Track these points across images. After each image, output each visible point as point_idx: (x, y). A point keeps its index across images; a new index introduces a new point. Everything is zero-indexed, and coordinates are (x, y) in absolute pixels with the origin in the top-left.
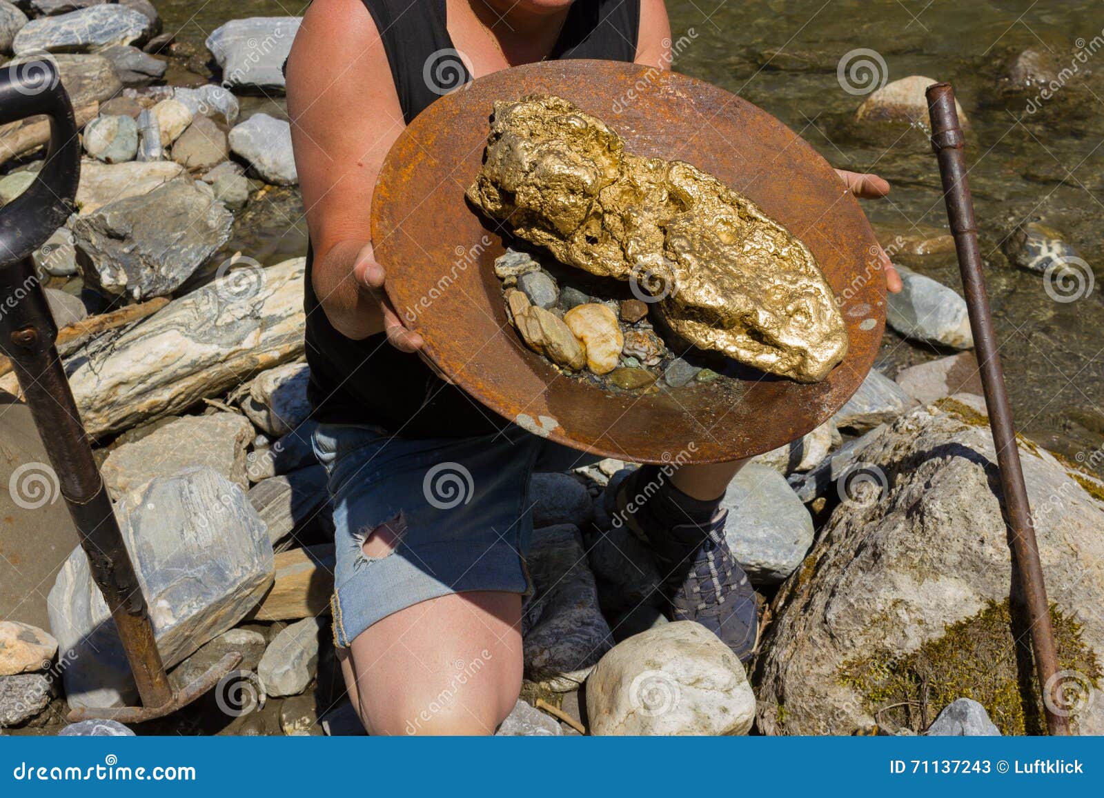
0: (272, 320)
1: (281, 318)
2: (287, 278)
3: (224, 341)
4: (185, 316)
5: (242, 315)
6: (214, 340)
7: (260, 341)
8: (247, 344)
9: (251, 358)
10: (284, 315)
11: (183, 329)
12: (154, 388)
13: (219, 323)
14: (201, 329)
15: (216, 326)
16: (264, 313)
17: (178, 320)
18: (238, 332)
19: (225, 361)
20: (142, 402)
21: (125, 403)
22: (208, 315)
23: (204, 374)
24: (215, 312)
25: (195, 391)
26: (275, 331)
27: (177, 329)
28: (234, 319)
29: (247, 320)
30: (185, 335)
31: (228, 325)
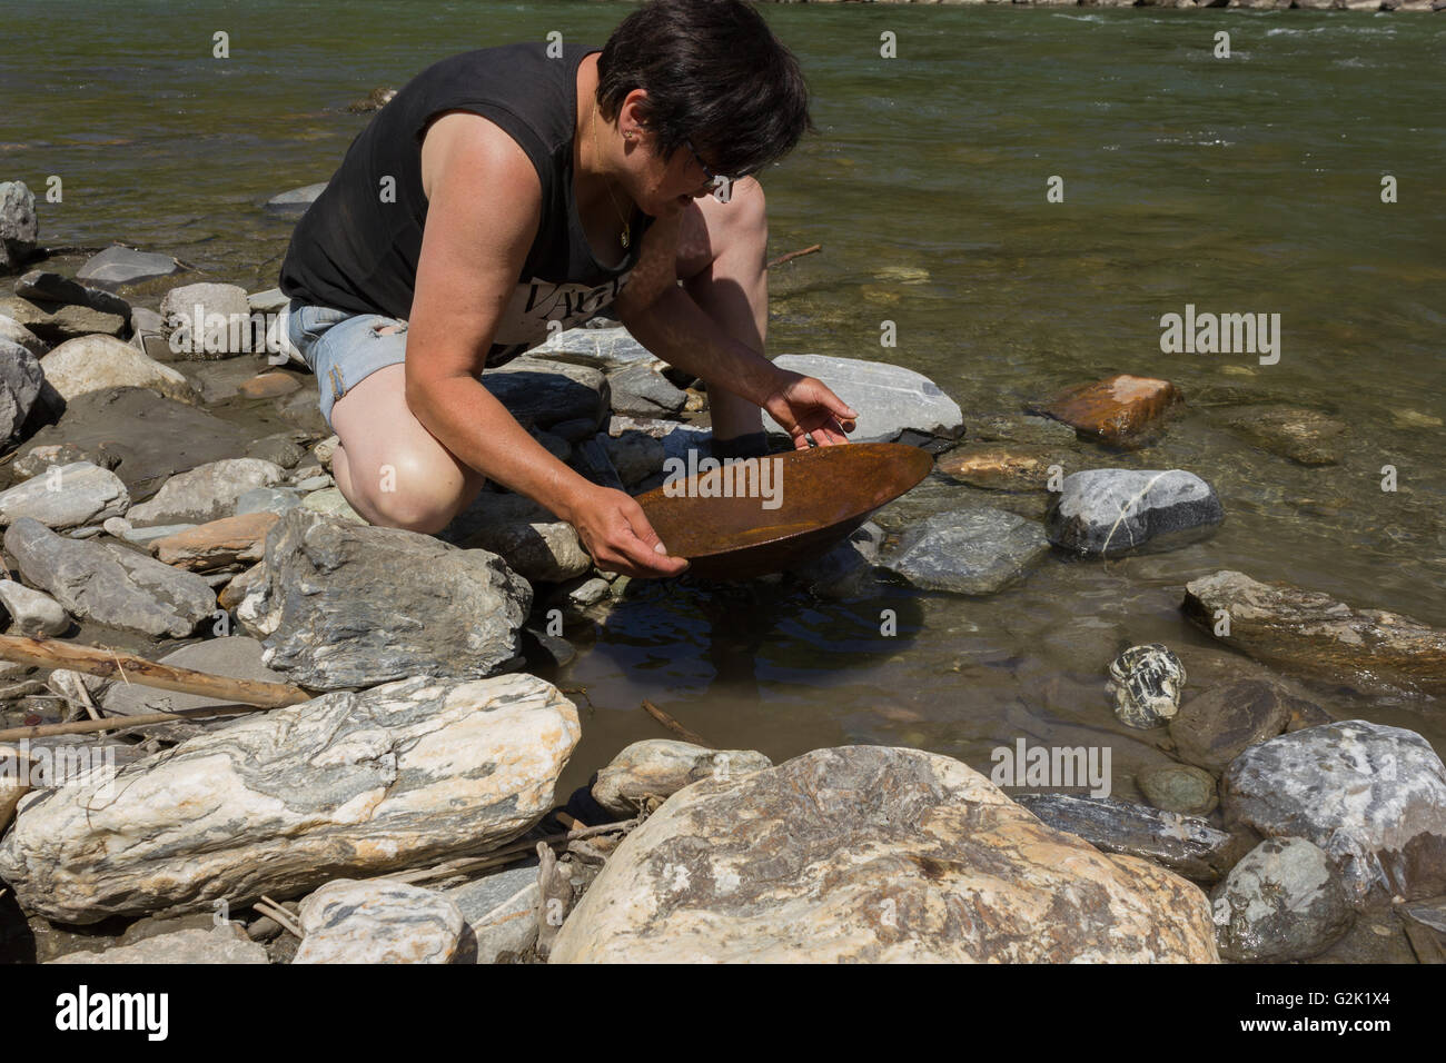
0: (417, 778)
1: (429, 779)
2: (475, 707)
3: (301, 798)
4: (258, 732)
5: (360, 755)
6: (284, 791)
7: (376, 814)
8: (342, 815)
9: (343, 843)
10: (435, 775)
11: (241, 756)
12: (169, 854)
13: (316, 762)
14: (276, 766)
15: (309, 765)
16: (410, 761)
17: (244, 738)
18: (336, 787)
19: (293, 836)
20: (150, 874)
21: (122, 869)
22: (308, 741)
23: (251, 852)
24: (323, 738)
25: (240, 879)
26: (410, 800)
27: (232, 756)
28: (347, 761)
29: (367, 767)
30: (238, 771)
31: (330, 768)
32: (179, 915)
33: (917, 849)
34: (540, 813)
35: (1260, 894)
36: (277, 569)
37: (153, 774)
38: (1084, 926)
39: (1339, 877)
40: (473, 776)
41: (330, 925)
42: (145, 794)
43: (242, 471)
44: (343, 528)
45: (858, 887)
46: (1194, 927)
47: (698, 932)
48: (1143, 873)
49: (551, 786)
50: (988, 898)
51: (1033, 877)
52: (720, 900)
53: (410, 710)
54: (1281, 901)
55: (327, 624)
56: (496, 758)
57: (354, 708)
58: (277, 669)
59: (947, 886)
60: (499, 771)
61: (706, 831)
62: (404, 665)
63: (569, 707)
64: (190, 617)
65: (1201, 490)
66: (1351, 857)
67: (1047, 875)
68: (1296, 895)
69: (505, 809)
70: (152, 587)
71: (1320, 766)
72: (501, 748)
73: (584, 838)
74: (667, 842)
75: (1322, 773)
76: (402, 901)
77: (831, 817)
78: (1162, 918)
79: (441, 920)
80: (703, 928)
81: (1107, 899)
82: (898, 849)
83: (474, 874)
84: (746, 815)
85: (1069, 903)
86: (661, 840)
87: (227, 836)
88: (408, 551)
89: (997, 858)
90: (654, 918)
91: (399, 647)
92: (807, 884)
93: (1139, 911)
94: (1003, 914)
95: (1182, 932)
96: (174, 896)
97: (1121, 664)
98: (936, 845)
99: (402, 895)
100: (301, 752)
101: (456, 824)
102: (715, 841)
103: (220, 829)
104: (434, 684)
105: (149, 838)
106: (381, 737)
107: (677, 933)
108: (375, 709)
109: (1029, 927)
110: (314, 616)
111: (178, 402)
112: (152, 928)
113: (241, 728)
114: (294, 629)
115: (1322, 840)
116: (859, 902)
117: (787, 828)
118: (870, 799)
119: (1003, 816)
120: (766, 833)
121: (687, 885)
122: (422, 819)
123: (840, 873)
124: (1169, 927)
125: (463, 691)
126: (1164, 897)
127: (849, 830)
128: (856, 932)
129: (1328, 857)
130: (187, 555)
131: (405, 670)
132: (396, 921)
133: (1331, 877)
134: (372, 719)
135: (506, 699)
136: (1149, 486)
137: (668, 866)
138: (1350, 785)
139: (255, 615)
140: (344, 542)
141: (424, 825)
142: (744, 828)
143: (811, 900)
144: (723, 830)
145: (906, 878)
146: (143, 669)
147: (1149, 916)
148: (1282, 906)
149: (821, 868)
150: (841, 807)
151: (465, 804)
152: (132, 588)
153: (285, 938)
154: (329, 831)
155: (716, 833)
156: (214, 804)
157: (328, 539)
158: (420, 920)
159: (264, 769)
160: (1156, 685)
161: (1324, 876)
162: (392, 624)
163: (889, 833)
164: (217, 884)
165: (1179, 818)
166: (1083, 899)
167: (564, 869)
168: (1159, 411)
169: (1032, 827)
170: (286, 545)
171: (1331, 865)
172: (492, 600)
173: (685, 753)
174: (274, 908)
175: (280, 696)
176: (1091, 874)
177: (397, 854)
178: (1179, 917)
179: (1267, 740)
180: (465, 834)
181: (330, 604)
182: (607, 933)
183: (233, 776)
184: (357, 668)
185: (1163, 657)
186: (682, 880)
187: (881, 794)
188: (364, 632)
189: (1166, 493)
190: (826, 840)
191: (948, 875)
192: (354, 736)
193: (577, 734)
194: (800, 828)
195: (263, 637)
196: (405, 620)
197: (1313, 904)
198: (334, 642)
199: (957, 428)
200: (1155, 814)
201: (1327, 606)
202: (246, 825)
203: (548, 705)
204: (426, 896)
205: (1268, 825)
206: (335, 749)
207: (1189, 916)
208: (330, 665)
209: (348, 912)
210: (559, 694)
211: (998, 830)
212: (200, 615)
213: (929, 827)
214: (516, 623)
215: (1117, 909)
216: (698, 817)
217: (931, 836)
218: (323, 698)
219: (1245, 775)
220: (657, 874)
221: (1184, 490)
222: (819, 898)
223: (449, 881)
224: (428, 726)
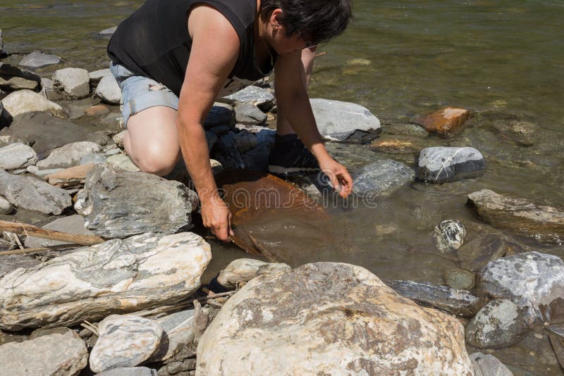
0: (146, 274)
1: (150, 275)
2: (169, 246)
3: (98, 282)
4: (81, 256)
5: (122, 265)
6: (92, 280)
7: (129, 288)
8: (115, 289)
9: (116, 300)
11: (74, 265)
12: (47, 304)
13: (105, 267)
14: (89, 269)
15: (102, 269)
16: (142, 268)
17: (76, 258)
18: (113, 278)
19: (95, 297)
20: (39, 312)
21: (29, 310)
22: (101, 259)
23: (79, 303)
24: (108, 258)
25: (75, 314)
26: (143, 283)
27: (71, 265)
28: (117, 267)
29: (125, 270)
30: (73, 271)
31: (110, 270)
32: (52, 328)
33: (344, 304)
34: (195, 288)
35: (489, 322)
36: (90, 189)
37: (39, 272)
38: (409, 337)
39: (523, 315)
40: (168, 273)
41: (109, 333)
42: (36, 279)
43: (83, 147)
44: (117, 172)
45: (319, 320)
46: (455, 337)
47: (255, 337)
48: (436, 315)
49: (199, 278)
50: (371, 325)
51: (390, 317)
52: (265, 325)
53: (144, 246)
54: (497, 325)
55: (110, 212)
56: (177, 266)
57: (121, 246)
58: (91, 229)
59: (355, 320)
60: (178, 272)
61: (260, 297)
62: (143, 228)
63: (207, 246)
64: (61, 207)
65: (478, 156)
66: (527, 307)
67: (396, 316)
68: (504, 323)
69: (180, 287)
70: (45, 194)
71: (518, 270)
72: (179, 262)
73: (214, 298)
74: (244, 301)
75: (518, 273)
76: (138, 324)
77: (311, 291)
78: (442, 333)
79: (153, 331)
80: (257, 336)
81: (419, 326)
82: (337, 305)
83: (169, 312)
84: (277, 290)
85: (404, 328)
86: (242, 300)
87: (69, 297)
88: (144, 182)
89: (376, 309)
90: (238, 331)
91: (141, 221)
92: (300, 318)
93: (432, 331)
94: (377, 332)
95: (450, 339)
96: (49, 320)
97: (439, 227)
98: (352, 303)
99: (138, 321)
100: (99, 263)
101: (161, 293)
102: (263, 301)
103: (66, 294)
104: (154, 236)
105: (38, 298)
106: (131, 258)
107: (246, 338)
108: (130, 246)
109: (387, 337)
110: (105, 208)
111: (59, 118)
112: (42, 332)
113: (75, 253)
114: (97, 214)
115: (516, 301)
116: (319, 326)
117: (293, 296)
118: (327, 283)
119: (381, 291)
120: (284, 298)
121: (251, 318)
122: (147, 290)
123: (313, 314)
124: (445, 337)
125: (165, 239)
126: (444, 325)
127: (318, 296)
128: (317, 338)
129: (518, 307)
130: (60, 181)
131: (142, 230)
132: (135, 332)
133: (519, 316)
134: (128, 250)
135: (182, 243)
136: (455, 154)
137: (244, 310)
138: (529, 278)
139: (81, 207)
140: (117, 178)
141: (148, 293)
142: (275, 296)
143: (300, 325)
144: (267, 296)
145: (338, 317)
146: (34, 230)
147: (436, 333)
148: (498, 327)
149: (306, 312)
150: (315, 287)
151: (164, 285)
152: (38, 195)
153: (94, 337)
154: (111, 295)
155: (264, 297)
156: (63, 284)
157: (110, 177)
158: (145, 331)
159: (84, 270)
160: (453, 236)
161: (516, 315)
162: (137, 211)
163: (334, 298)
164: (66, 316)
165: (458, 291)
166: (410, 326)
167: (205, 310)
168: (463, 122)
169: (392, 296)
170: (94, 179)
171: (519, 311)
172: (179, 201)
173: (255, 264)
174: (89, 325)
175: (92, 240)
176: (414, 316)
177: (138, 305)
178: (449, 333)
179: (497, 259)
180: (164, 297)
181: (112, 203)
182: (219, 338)
183: (71, 273)
184: (123, 229)
185: (457, 225)
186: (250, 317)
187: (332, 282)
188: (126, 214)
189: (462, 157)
190: (309, 301)
191: (356, 316)
192: (120, 257)
193: (210, 257)
194: (298, 296)
195: (85, 216)
196: (143, 210)
197: (510, 326)
198: (113, 219)
199: (378, 129)
200: (448, 289)
201: (526, 204)
202: (76, 293)
203: (198, 245)
204: (148, 322)
205: (495, 294)
206: (112, 263)
207: (454, 333)
208: (112, 228)
209: (116, 328)
210: (204, 241)
211: (378, 297)
212: (65, 206)
213: (350, 296)
214: (189, 211)
215: (423, 330)
216: (257, 291)
217: (351, 300)
218: (108, 242)
219: (486, 273)
220: (240, 314)
221: (470, 155)
222: (304, 324)
223: (159, 315)
224: (150, 253)
